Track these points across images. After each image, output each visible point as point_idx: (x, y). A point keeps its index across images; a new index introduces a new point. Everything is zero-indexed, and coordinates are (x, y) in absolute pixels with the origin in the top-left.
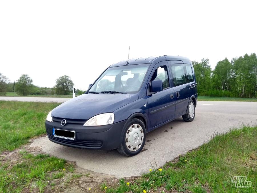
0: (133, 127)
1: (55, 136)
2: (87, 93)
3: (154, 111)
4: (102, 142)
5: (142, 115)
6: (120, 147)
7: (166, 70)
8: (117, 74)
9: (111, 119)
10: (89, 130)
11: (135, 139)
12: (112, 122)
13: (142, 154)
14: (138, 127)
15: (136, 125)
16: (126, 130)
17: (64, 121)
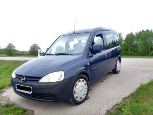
0: (79, 81)
1: (17, 90)
2: (44, 55)
3: (94, 67)
4: (54, 95)
5: (86, 71)
6: (69, 99)
7: (102, 37)
8: (66, 40)
9: (62, 76)
10: (43, 86)
11: (81, 91)
12: (62, 79)
13: (87, 102)
14: (83, 81)
15: (81, 80)
16: (74, 85)
17: (23, 78)
